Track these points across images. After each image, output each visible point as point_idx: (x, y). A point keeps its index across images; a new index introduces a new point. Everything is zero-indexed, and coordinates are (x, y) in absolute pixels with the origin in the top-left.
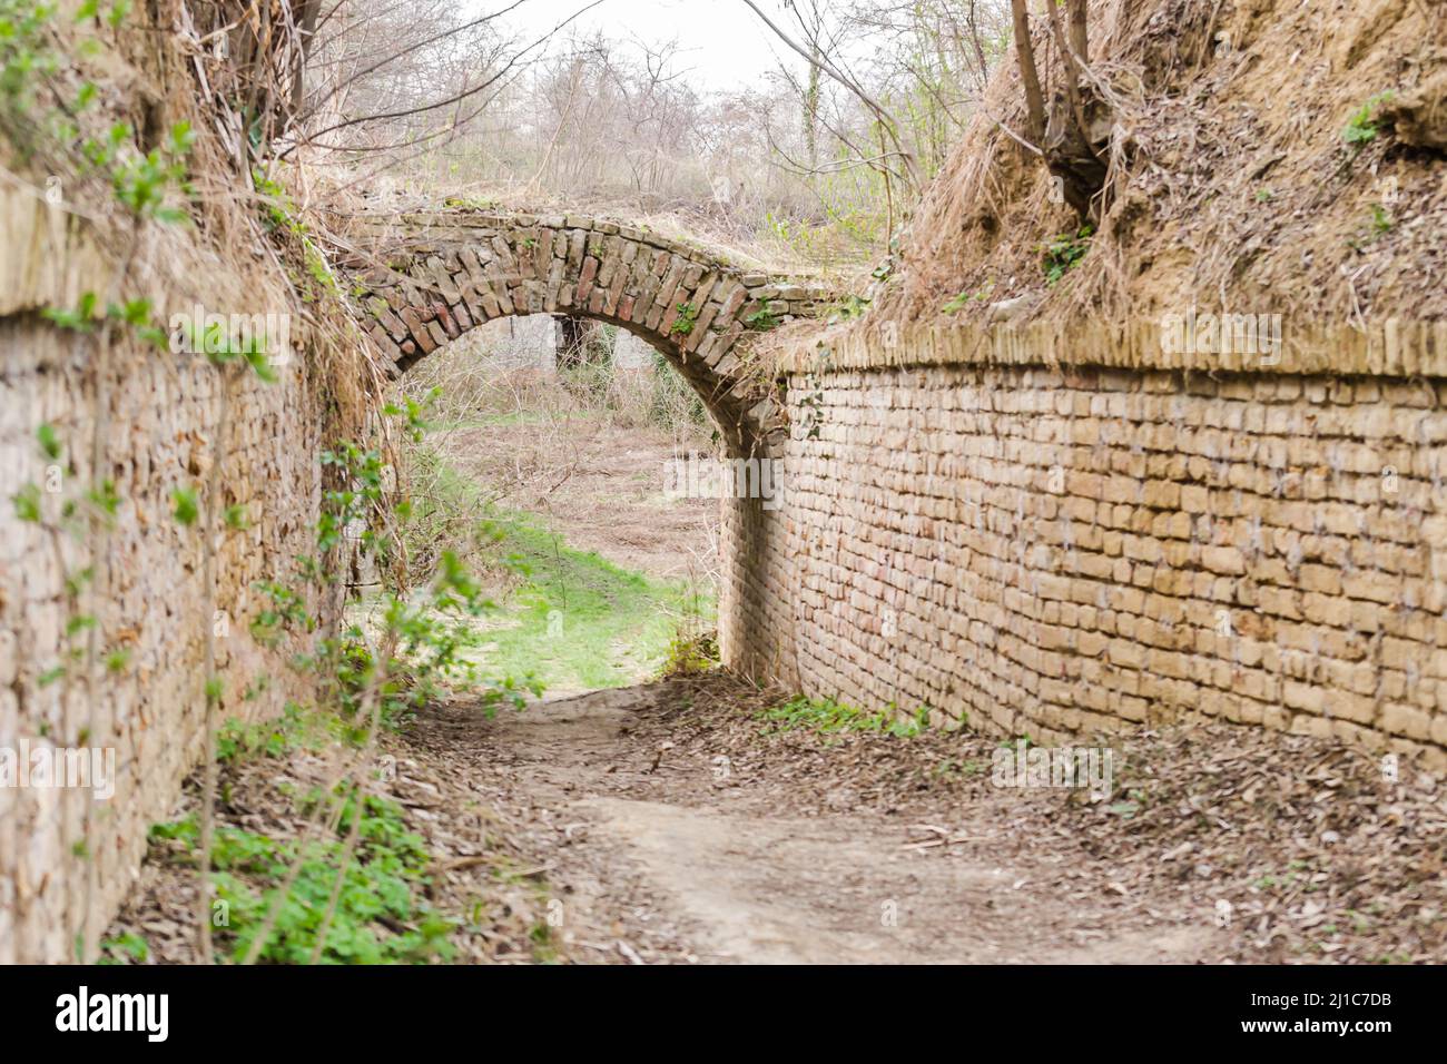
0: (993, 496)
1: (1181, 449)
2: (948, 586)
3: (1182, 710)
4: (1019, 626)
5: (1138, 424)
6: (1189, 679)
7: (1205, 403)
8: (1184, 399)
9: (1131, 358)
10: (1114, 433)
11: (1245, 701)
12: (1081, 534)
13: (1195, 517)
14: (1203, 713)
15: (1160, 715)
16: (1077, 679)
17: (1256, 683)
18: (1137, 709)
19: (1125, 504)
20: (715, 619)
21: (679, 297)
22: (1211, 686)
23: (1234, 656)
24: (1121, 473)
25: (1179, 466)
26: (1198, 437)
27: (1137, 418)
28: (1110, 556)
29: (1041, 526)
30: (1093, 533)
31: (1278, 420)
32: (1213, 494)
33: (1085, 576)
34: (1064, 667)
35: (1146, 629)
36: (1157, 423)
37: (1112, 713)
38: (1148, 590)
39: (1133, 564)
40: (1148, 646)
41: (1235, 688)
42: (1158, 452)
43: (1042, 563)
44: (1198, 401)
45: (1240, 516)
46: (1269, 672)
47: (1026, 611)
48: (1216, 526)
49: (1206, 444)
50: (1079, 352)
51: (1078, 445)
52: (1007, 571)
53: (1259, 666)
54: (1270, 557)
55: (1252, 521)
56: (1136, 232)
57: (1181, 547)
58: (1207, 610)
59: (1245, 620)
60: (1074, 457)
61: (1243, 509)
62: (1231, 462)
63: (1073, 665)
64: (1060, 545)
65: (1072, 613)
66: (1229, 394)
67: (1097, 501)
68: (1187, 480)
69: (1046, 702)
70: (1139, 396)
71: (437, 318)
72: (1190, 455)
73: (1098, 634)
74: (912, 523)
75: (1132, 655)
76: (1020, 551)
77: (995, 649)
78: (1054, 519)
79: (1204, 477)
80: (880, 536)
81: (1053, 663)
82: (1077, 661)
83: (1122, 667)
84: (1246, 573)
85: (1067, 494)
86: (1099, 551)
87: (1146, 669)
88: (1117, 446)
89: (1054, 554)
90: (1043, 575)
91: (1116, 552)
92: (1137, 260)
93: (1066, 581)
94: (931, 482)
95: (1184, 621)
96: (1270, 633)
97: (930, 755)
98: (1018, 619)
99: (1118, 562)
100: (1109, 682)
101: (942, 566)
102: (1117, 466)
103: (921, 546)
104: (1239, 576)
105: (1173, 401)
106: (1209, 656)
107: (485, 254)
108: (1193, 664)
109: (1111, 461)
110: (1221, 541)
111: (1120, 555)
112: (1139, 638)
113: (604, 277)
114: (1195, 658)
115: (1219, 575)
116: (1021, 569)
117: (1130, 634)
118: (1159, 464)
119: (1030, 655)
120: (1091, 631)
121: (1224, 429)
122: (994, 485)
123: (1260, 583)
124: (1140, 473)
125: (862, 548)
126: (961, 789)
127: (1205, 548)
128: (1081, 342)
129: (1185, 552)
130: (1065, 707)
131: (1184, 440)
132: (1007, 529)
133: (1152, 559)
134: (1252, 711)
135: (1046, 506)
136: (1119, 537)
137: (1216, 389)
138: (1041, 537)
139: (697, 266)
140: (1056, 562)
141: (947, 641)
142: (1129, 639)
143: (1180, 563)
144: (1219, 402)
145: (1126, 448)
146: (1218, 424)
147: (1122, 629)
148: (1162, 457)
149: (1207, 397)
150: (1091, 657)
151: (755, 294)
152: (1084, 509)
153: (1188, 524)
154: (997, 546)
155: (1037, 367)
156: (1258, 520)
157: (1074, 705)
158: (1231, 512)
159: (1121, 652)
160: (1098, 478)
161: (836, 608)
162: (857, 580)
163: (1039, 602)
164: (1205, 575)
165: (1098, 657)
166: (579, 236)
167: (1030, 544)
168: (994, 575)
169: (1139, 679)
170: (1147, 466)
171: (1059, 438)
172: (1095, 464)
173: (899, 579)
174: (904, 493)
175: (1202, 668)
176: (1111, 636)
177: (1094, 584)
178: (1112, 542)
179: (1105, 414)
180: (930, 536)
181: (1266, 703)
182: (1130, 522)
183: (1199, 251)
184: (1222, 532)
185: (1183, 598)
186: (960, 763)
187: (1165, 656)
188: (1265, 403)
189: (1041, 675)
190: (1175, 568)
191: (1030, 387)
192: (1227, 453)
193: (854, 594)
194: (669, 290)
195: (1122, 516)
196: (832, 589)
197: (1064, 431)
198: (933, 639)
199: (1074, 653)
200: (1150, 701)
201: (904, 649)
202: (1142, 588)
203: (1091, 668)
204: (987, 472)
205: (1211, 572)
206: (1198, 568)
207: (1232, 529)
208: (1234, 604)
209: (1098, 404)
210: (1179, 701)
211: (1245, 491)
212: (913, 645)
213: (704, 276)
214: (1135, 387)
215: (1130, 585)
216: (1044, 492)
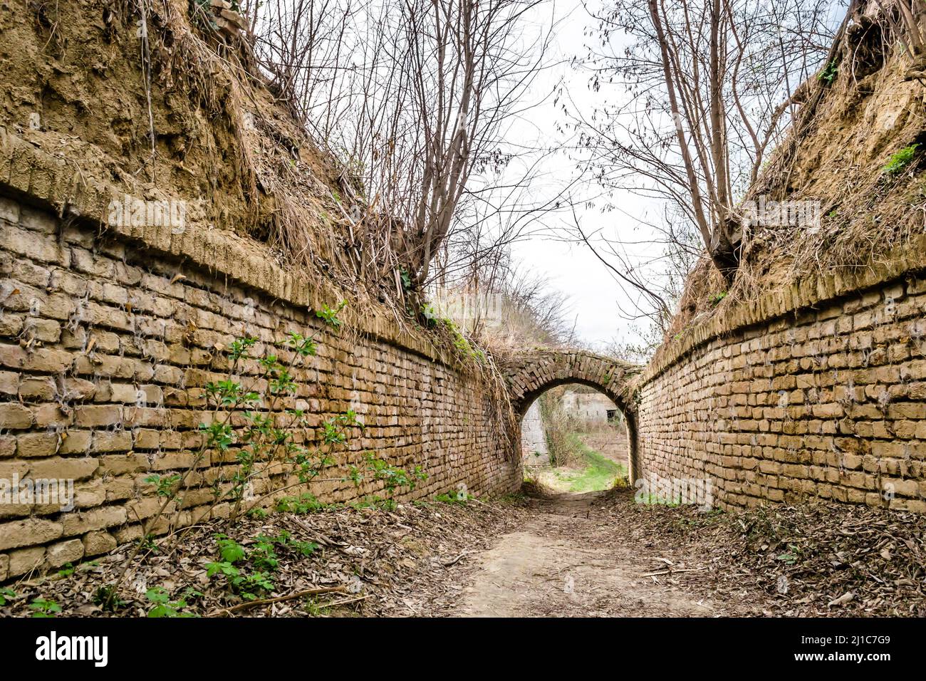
0: (698, 406)
1: (794, 355)
2: (685, 448)
3: (806, 495)
4: (714, 459)
5: (766, 351)
6: (809, 478)
7: (808, 328)
8: (795, 330)
9: (761, 316)
10: (754, 359)
11: (850, 490)
12: (741, 411)
13: (806, 391)
14: (820, 497)
15: (793, 498)
16: (743, 481)
17: (857, 479)
18: (779, 495)
19: (763, 392)
20: (628, 472)
21: (604, 373)
22: (825, 482)
23: (840, 464)
24: (760, 377)
25: (794, 365)
26: (805, 347)
27: (766, 346)
28: (756, 419)
29: (719, 411)
30: (747, 410)
31: (863, 320)
32: (818, 376)
33: (744, 431)
34: (736, 475)
35: (780, 455)
36: (778, 347)
37: (764, 497)
38: (779, 434)
39: (770, 421)
40: (782, 463)
41: (842, 482)
42: (780, 361)
43: (722, 428)
44: (803, 329)
45: (838, 384)
46: (868, 472)
47: (716, 451)
48: (821, 393)
49: (811, 349)
50: (733, 323)
51: (736, 370)
52: (706, 436)
53: (860, 469)
54: (861, 403)
55: (848, 386)
56: (759, 258)
57: (799, 408)
58: (818, 440)
59: (846, 443)
60: (734, 376)
61: (839, 380)
62: (829, 355)
63: (741, 474)
64: (730, 418)
65: (738, 450)
66: (824, 317)
67: (747, 394)
68: (801, 371)
69: (728, 492)
70: (766, 337)
71: (534, 381)
72: (801, 358)
73: (753, 458)
74: (672, 427)
75: (774, 468)
76: (711, 425)
77: (704, 470)
78: (726, 407)
79: (811, 367)
80: (663, 435)
81: (731, 473)
82: (742, 473)
83: (767, 474)
84: (845, 414)
85: (732, 393)
86: (751, 418)
87: (782, 475)
88: (756, 365)
89: (727, 423)
90: (723, 433)
91: (760, 417)
92: (761, 270)
93: (734, 435)
94: (677, 410)
95: (804, 447)
96: (866, 449)
97: (678, 515)
98: (712, 456)
99: (761, 422)
100: (761, 482)
101: (682, 440)
102: (756, 374)
103: (674, 435)
104: (839, 418)
105: (787, 333)
106: (822, 465)
107: (546, 362)
108: (812, 471)
109: (753, 372)
110: (825, 400)
111: (763, 418)
112: (776, 458)
113: (581, 368)
114: (812, 467)
115: (825, 420)
116: (712, 433)
117: (771, 457)
118: (782, 367)
119: (719, 471)
120: (749, 457)
121: (823, 337)
122: (697, 401)
123: (856, 420)
124: (771, 374)
125: (658, 441)
126: (687, 534)
127: (814, 406)
128: (733, 318)
129: (801, 410)
130: (738, 494)
131: (796, 351)
132: (705, 418)
133: (781, 417)
134: (857, 496)
135: (722, 401)
136: (760, 409)
137: (815, 317)
138: (720, 416)
139: (609, 364)
140: (729, 426)
141: (686, 470)
142: (771, 460)
143: (798, 416)
144: (818, 324)
145: (761, 364)
146: (818, 337)
147: (766, 454)
148: (784, 363)
149: (809, 324)
150: (750, 470)
151: (627, 371)
152: (741, 399)
153: (802, 395)
154: (701, 426)
155: (712, 339)
156: (851, 383)
157: (743, 493)
158: (831, 382)
159: (766, 466)
160: (747, 383)
161: (653, 463)
162: (657, 452)
163: (722, 446)
164: (815, 421)
165: (754, 470)
166: (573, 356)
167: (716, 421)
168: (701, 439)
169: (778, 479)
170: (774, 370)
171: (726, 369)
172: (745, 376)
173: (669, 449)
174: (668, 417)
175: (818, 472)
176: (760, 459)
177: (748, 434)
178: (757, 412)
179: (749, 351)
180: (678, 431)
181: (867, 491)
182: (767, 400)
183: (796, 256)
184: (825, 396)
185: (802, 435)
186: (689, 520)
187: (792, 467)
188: (851, 314)
189: (725, 480)
190: (796, 420)
191: (711, 350)
192: (825, 350)
193: (657, 457)
194: (601, 371)
195: (762, 398)
196: (651, 457)
197: (728, 365)
198: (681, 469)
199: (741, 468)
200: (785, 491)
201: (672, 475)
202: (775, 433)
203: (751, 476)
204: (696, 397)
205: (819, 418)
206: (810, 417)
207: (832, 393)
208: (838, 434)
209: (745, 347)
210: (804, 490)
211: (841, 368)
212: (675, 473)
213: (611, 367)
214: (764, 333)
215: (769, 432)
216: (720, 395)
